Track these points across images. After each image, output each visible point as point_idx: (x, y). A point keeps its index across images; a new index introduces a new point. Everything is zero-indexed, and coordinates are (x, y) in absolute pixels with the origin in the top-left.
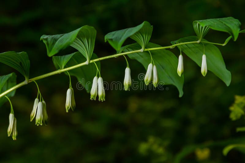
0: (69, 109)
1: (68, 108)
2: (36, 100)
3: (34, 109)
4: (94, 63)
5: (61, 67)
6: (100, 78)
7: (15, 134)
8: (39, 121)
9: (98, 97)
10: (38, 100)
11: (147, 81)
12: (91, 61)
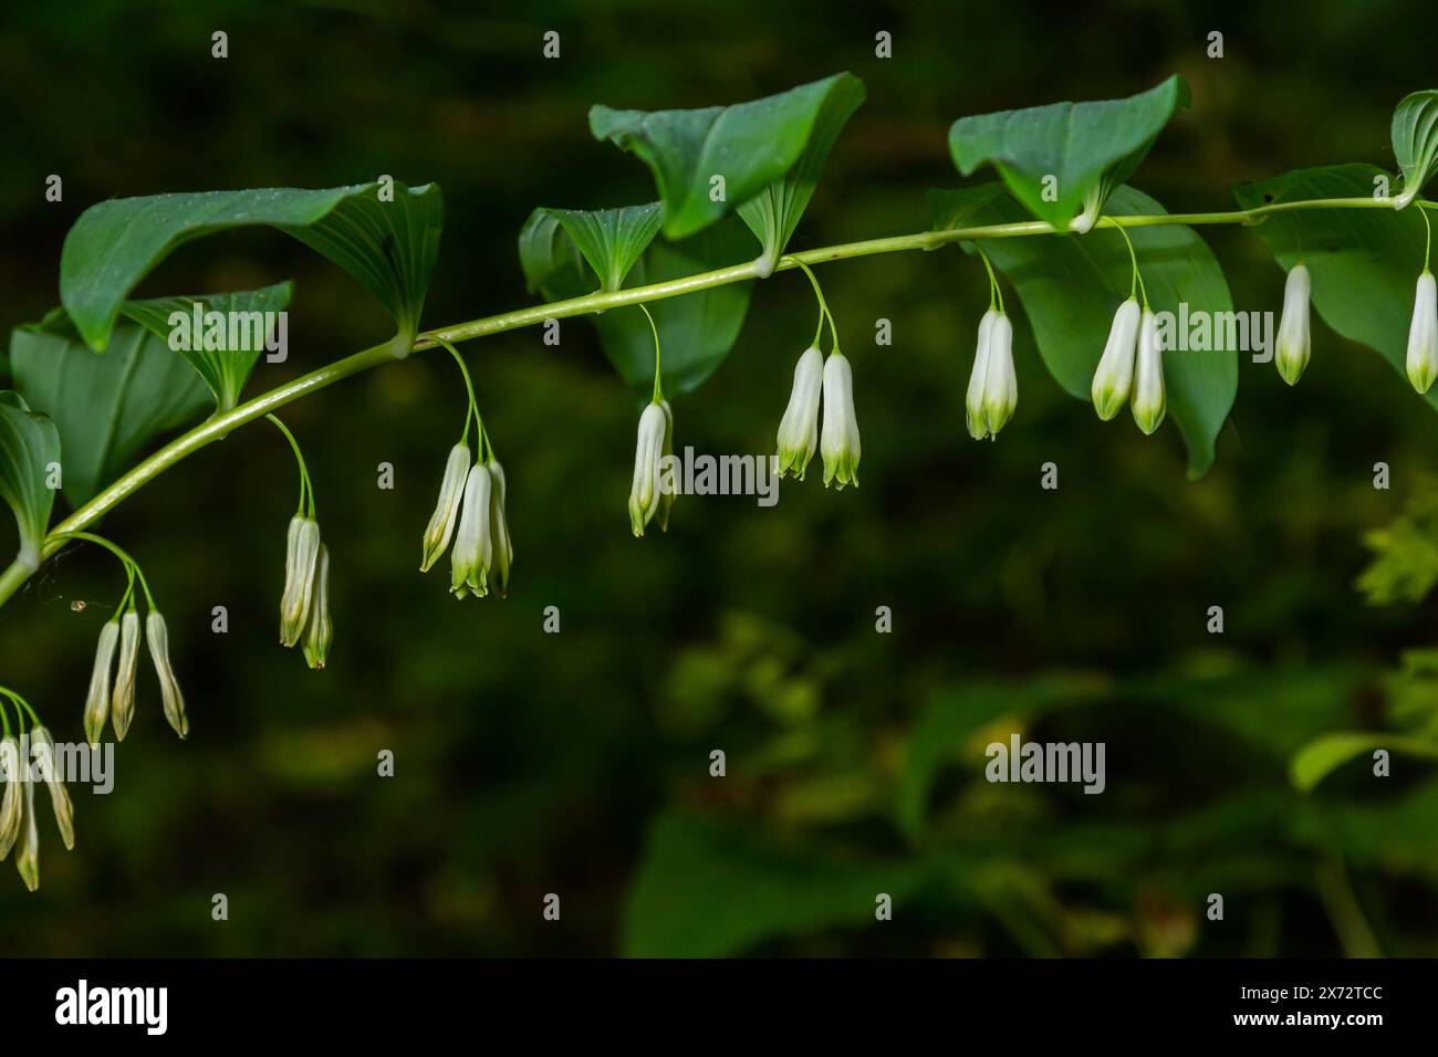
0: (648, 518)
1: (644, 513)
2: (459, 453)
3: (447, 506)
4: (800, 268)
5: (607, 277)
6: (837, 362)
7: (321, 633)
8: (473, 574)
9: (817, 462)
10: (467, 452)
11: (1107, 397)
12: (788, 261)
